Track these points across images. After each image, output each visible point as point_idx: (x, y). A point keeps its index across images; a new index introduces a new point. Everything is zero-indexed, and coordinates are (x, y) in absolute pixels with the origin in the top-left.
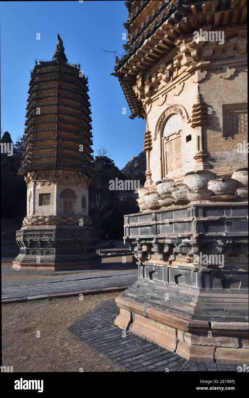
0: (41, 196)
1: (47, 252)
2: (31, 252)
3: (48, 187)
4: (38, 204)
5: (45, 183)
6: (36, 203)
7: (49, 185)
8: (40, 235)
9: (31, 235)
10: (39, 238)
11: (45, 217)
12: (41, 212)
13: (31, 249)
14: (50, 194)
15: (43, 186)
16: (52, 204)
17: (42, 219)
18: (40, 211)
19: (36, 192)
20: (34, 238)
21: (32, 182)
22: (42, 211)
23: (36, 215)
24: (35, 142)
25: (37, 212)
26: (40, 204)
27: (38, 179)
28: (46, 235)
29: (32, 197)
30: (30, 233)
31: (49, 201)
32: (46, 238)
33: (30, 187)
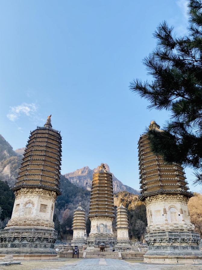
0: (42, 205)
5: (45, 198)
7: (47, 200)
8: (45, 233)
10: (43, 235)
11: (45, 221)
14: (47, 205)
15: (43, 200)
16: (47, 212)
17: (43, 222)
21: (37, 195)
22: (41, 216)
23: (38, 218)
26: (40, 211)
28: (48, 233)
29: (33, 205)
30: (38, 231)
31: (45, 210)
32: (48, 235)
33: (28, 196)
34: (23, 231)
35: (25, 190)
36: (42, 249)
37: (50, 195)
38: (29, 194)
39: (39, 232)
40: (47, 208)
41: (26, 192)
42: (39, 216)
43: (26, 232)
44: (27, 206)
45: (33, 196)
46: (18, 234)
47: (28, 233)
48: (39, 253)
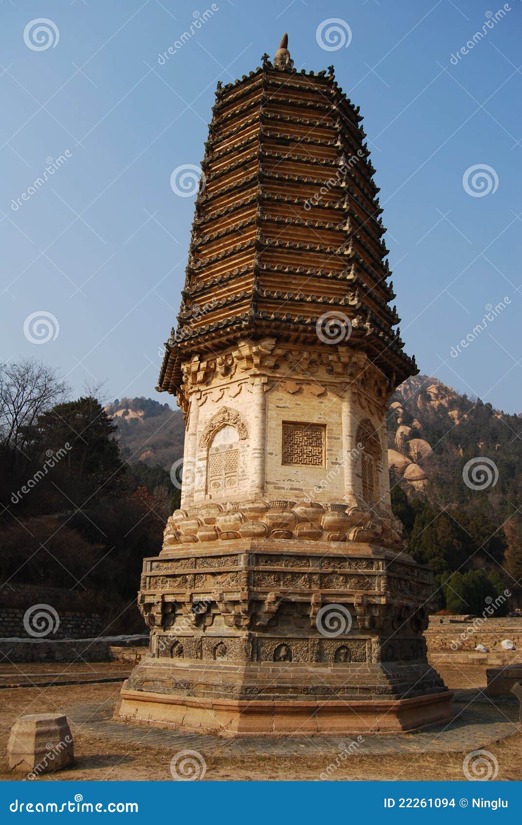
0: (290, 427)
1: (339, 649)
2: (268, 648)
3: (315, 402)
4: (279, 458)
5: (304, 387)
6: (271, 454)
7: (319, 396)
8: (323, 576)
9: (280, 576)
10: (315, 588)
11: (319, 509)
12: (291, 489)
13: (267, 635)
14: (325, 426)
15: (296, 397)
16: (333, 463)
17: (311, 516)
18: (287, 485)
19: (271, 413)
20: (291, 589)
21: (255, 376)
22: (296, 485)
23: (274, 496)
24: (273, 251)
25: (275, 488)
26: (287, 460)
27: (278, 370)
28: (347, 576)
29: (243, 428)
30: (276, 568)
31: (316, 451)
32: (347, 590)
33: (216, 394)
34: (198, 570)
35: (194, 368)
36: (328, 671)
37: (331, 371)
38: (217, 381)
39: (285, 573)
40: (326, 442)
41: (200, 376)
42: (281, 484)
43: (214, 574)
44: (219, 440)
45: (234, 388)
46: (179, 586)
47: (219, 578)
48: (306, 690)
